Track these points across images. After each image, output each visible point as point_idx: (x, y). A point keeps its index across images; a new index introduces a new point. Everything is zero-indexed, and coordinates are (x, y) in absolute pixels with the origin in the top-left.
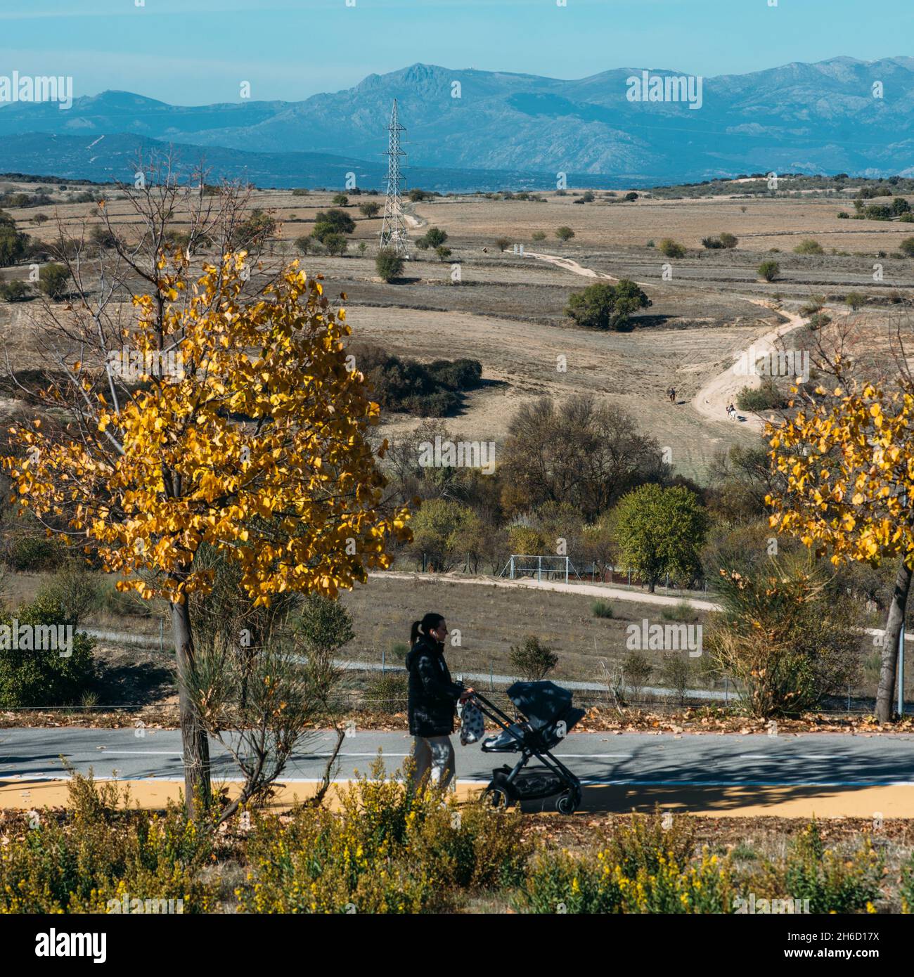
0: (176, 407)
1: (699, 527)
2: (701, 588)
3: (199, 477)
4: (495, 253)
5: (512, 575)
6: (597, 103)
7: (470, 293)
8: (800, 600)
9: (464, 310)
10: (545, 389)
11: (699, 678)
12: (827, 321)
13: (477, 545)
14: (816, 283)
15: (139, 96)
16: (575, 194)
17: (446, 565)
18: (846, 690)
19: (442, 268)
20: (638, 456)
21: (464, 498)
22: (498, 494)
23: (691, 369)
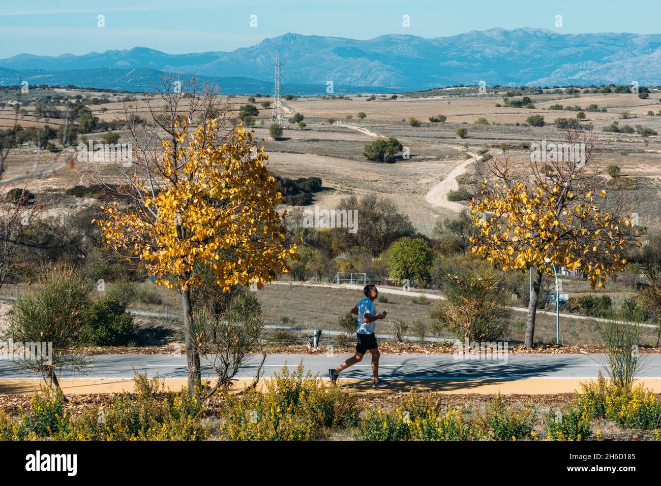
0: (184, 195)
1: (429, 258)
2: (430, 288)
3: (195, 229)
4: (328, 125)
5: (338, 282)
6: (377, 51)
7: (316, 145)
8: (487, 288)
9: (313, 153)
10: (353, 192)
11: (431, 332)
12: (491, 157)
13: (321, 268)
14: (485, 139)
15: (152, 50)
16: (366, 96)
17: (305, 278)
18: (503, 337)
19: (302, 133)
20: (399, 224)
21: (314, 245)
22: (331, 243)
23: (424, 181)
